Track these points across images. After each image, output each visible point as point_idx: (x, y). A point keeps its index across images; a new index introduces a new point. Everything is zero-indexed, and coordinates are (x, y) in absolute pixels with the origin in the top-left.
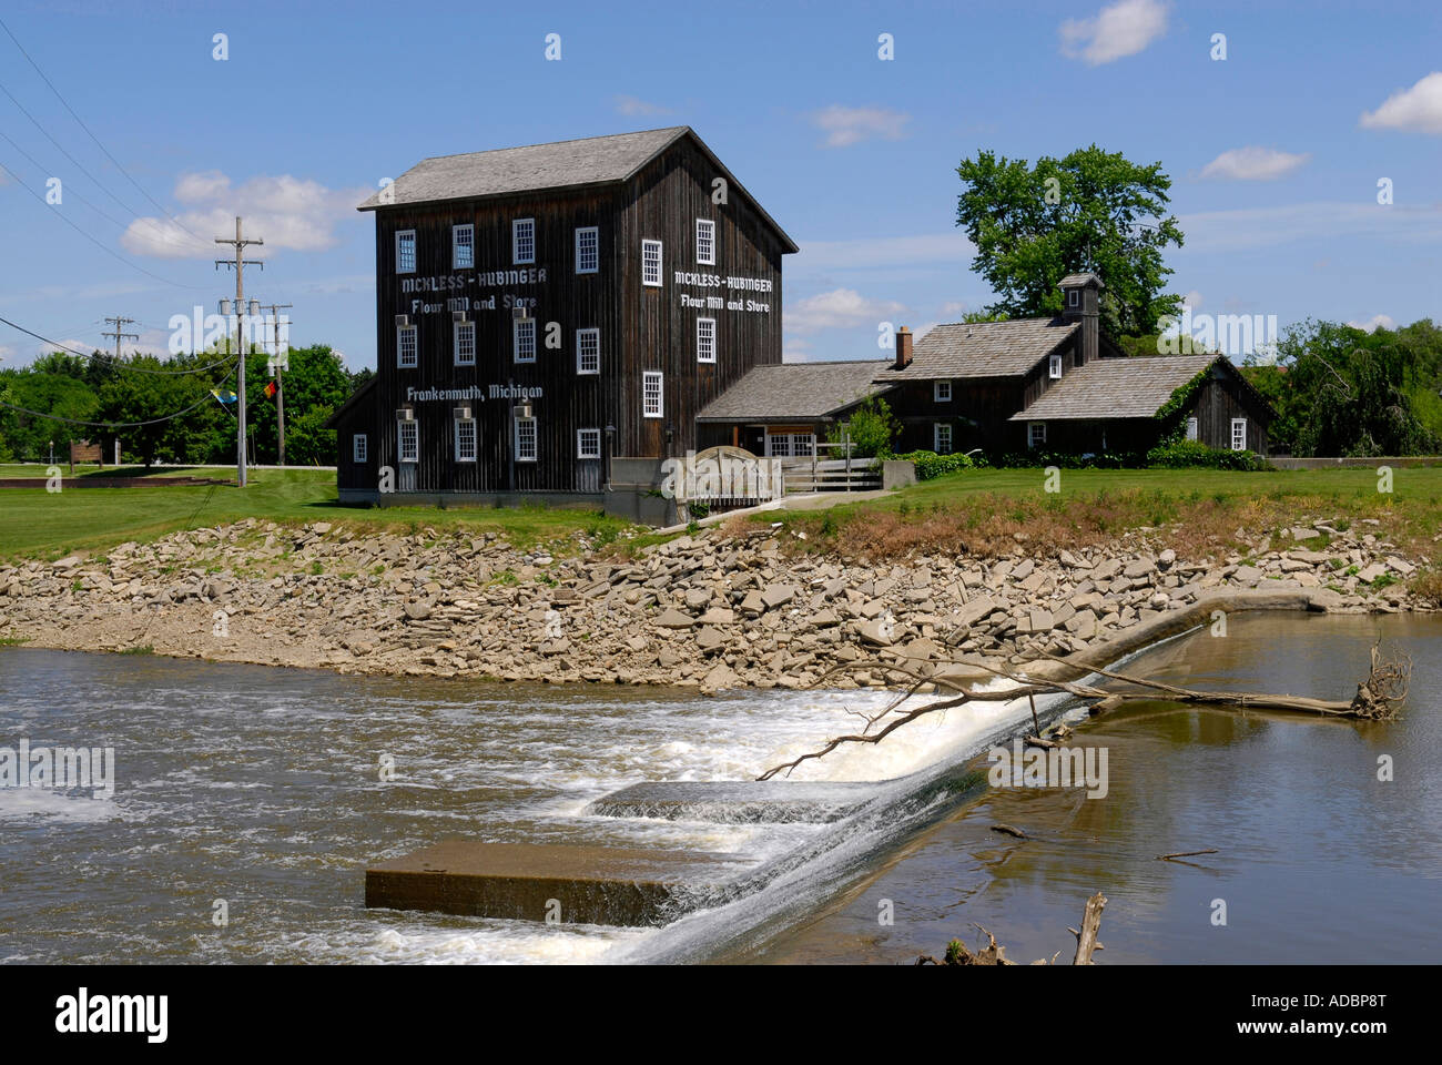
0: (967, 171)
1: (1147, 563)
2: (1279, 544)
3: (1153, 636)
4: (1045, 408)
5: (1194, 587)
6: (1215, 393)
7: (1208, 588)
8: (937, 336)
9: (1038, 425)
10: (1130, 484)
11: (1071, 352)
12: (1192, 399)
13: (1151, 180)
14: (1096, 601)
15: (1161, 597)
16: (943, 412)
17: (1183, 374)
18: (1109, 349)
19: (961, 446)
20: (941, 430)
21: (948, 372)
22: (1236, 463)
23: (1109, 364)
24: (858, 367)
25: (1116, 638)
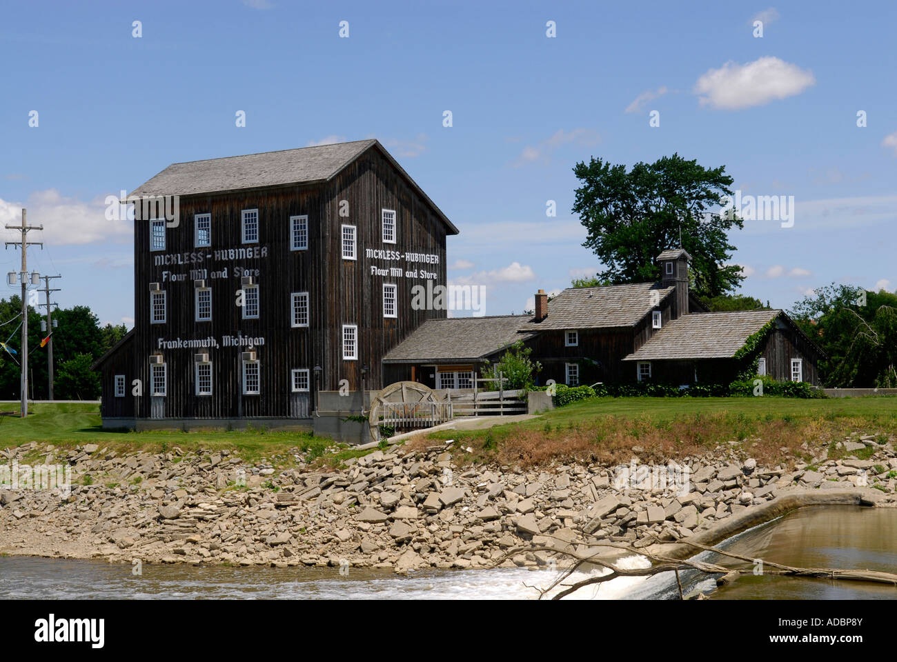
0: (581, 172)
1: (735, 469)
2: (835, 454)
3: (741, 526)
4: (650, 351)
5: (771, 487)
6: (778, 339)
7: (783, 489)
8: (565, 295)
9: (645, 364)
10: (718, 409)
11: (668, 308)
12: (762, 344)
13: (718, 178)
14: (697, 498)
15: (747, 495)
16: (571, 354)
17: (754, 323)
18: (697, 306)
19: (586, 379)
20: (570, 368)
21: (575, 324)
22: (798, 392)
23: (697, 317)
24: (504, 321)
25: (714, 527)
